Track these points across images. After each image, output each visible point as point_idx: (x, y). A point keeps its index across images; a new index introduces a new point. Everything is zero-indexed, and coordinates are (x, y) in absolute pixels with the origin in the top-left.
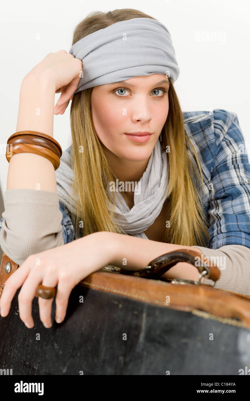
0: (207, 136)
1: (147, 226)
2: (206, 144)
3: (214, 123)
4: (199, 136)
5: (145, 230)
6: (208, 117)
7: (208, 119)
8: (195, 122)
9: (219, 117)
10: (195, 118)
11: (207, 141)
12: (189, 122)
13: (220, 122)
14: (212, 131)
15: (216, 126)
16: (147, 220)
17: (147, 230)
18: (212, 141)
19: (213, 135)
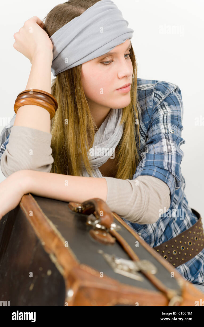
0: (147, 102)
1: (101, 164)
2: (146, 108)
3: (155, 93)
4: (142, 101)
5: (100, 166)
6: (152, 87)
7: (151, 89)
8: (143, 90)
9: (159, 88)
10: (144, 86)
11: (147, 106)
12: (138, 89)
13: (159, 93)
14: (152, 98)
15: (156, 95)
16: (101, 159)
17: (101, 167)
18: (150, 106)
19: (152, 102)
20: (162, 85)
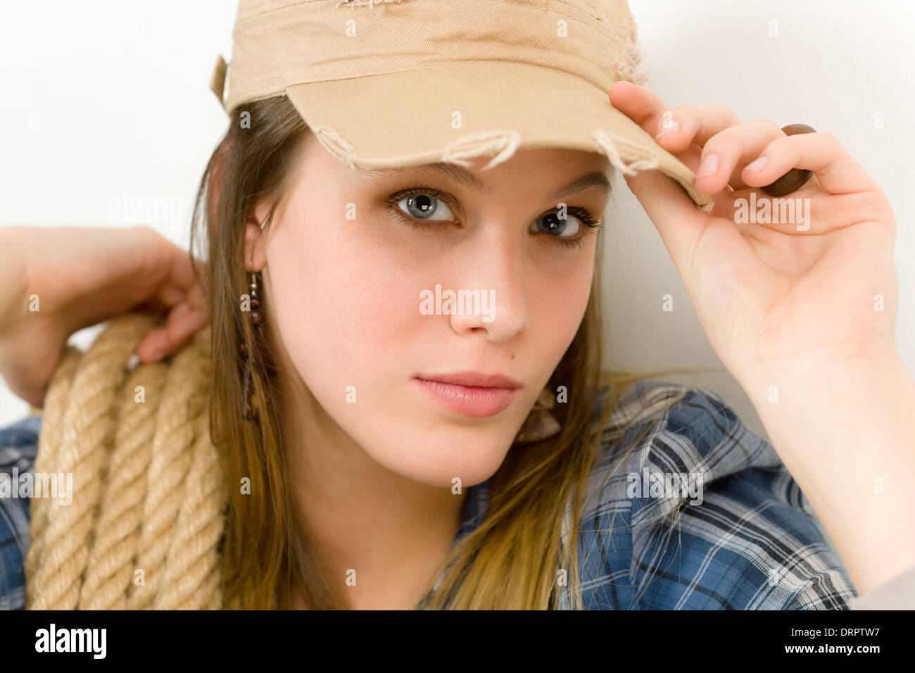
20: (704, 408)
